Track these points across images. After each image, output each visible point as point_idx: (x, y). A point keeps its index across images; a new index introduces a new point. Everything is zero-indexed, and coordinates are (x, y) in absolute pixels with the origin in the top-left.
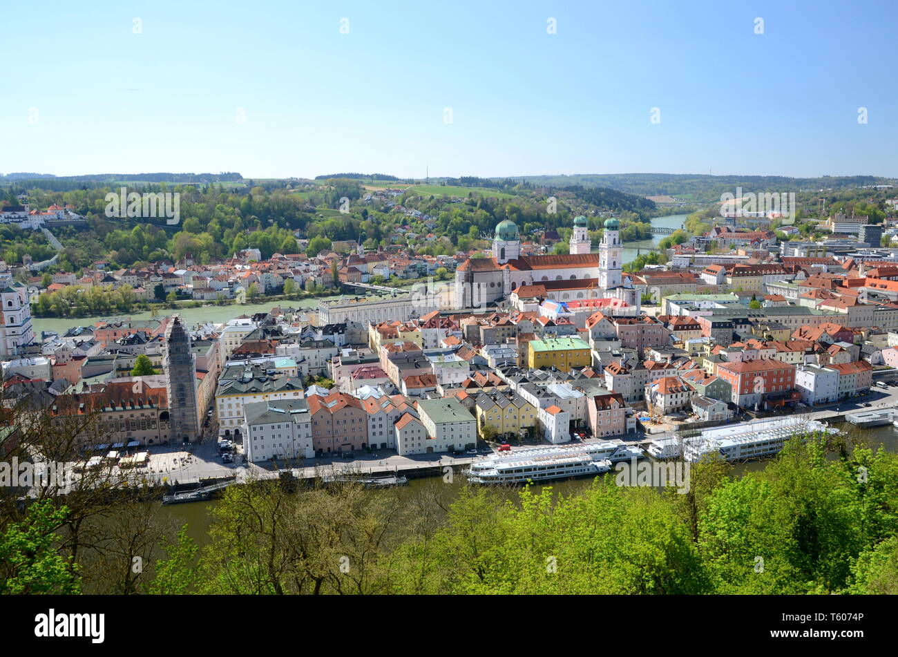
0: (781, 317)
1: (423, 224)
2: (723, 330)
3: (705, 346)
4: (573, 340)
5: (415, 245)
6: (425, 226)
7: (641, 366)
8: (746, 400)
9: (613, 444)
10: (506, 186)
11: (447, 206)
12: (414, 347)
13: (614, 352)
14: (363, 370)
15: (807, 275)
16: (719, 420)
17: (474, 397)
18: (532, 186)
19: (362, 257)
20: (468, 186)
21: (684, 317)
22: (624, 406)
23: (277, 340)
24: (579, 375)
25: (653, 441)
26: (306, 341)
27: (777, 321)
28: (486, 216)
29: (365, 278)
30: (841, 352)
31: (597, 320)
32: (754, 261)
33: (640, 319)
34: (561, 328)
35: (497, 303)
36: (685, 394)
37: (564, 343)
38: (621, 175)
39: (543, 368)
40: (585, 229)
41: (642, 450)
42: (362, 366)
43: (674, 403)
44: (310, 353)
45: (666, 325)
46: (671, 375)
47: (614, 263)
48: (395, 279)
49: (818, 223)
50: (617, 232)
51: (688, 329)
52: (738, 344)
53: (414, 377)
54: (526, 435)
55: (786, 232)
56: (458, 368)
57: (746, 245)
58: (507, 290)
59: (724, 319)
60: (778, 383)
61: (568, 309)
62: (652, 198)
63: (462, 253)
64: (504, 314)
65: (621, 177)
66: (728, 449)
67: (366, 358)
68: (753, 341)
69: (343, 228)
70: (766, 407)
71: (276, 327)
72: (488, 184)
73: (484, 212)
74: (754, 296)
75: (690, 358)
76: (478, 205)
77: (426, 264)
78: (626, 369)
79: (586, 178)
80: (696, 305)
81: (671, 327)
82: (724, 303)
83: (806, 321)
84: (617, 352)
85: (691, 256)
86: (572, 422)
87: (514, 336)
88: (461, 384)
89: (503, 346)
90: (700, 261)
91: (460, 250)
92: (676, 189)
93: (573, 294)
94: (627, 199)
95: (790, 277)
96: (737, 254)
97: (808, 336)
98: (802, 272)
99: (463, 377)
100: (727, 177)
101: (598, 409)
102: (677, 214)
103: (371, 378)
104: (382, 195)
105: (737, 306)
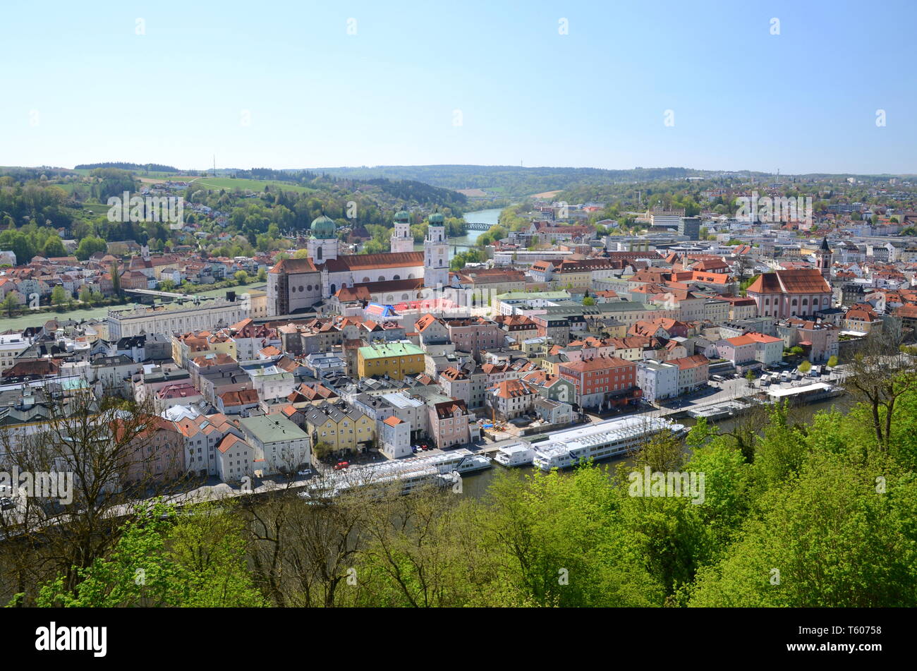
0: (616, 313)
1: (214, 222)
2: (558, 329)
3: (543, 347)
4: (405, 346)
5: (207, 245)
6: (217, 224)
7: (479, 370)
8: (589, 400)
9: (458, 454)
10: (304, 179)
11: (241, 201)
12: (229, 359)
13: (449, 356)
14: (172, 388)
15: (635, 270)
16: (565, 422)
17: (303, 412)
18: (332, 179)
19: (147, 259)
20: (260, 179)
21: (519, 316)
22: (467, 413)
23: (61, 358)
24: (415, 383)
25: (500, 449)
26: (97, 356)
27: (612, 318)
28: (286, 213)
29: (152, 284)
30: (678, 348)
31: (428, 323)
32: (578, 257)
33: (473, 321)
34: (389, 332)
35: (315, 308)
36: (528, 397)
37: (396, 349)
38: (428, 166)
39: (375, 377)
40: (407, 225)
41: (489, 459)
42: (169, 383)
43: (516, 408)
44: (103, 371)
45: (501, 325)
46: (512, 378)
47: (441, 261)
48: (187, 285)
49: (637, 217)
50: (442, 228)
51: (523, 329)
52: (576, 343)
53: (232, 393)
54: (364, 450)
55: (606, 226)
56: (281, 381)
57: (567, 240)
58: (326, 293)
59: (560, 318)
60: (620, 382)
61: (395, 312)
62: (462, 192)
63: (262, 254)
64: (325, 320)
65: (427, 169)
66: (578, 452)
67: (171, 374)
68: (591, 339)
69: (119, 226)
70: (609, 406)
71: (57, 343)
72: (282, 176)
73: (284, 208)
74: (587, 292)
75: (528, 359)
76: (276, 199)
77: (220, 266)
78: (465, 373)
79: (389, 170)
80: (529, 303)
81: (506, 328)
82: (557, 301)
83: (640, 316)
84: (453, 357)
85: (513, 252)
86: (413, 433)
87: (339, 343)
88: (286, 398)
89: (329, 355)
90: (522, 257)
91: (259, 251)
92: (486, 181)
93: (397, 296)
94: (436, 192)
95: (618, 272)
96: (559, 250)
97: (644, 332)
98: (630, 267)
99: (287, 391)
100: (539, 169)
101: (440, 417)
102: (489, 208)
103: (182, 396)
104: (161, 188)
105: (570, 303)
